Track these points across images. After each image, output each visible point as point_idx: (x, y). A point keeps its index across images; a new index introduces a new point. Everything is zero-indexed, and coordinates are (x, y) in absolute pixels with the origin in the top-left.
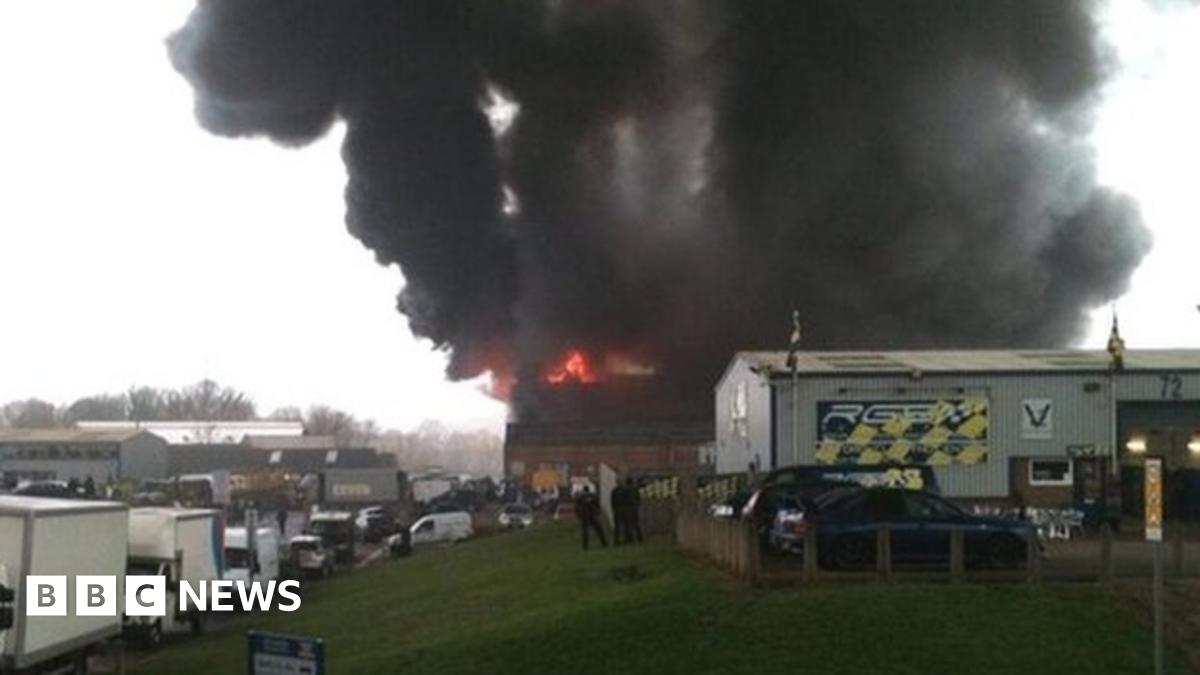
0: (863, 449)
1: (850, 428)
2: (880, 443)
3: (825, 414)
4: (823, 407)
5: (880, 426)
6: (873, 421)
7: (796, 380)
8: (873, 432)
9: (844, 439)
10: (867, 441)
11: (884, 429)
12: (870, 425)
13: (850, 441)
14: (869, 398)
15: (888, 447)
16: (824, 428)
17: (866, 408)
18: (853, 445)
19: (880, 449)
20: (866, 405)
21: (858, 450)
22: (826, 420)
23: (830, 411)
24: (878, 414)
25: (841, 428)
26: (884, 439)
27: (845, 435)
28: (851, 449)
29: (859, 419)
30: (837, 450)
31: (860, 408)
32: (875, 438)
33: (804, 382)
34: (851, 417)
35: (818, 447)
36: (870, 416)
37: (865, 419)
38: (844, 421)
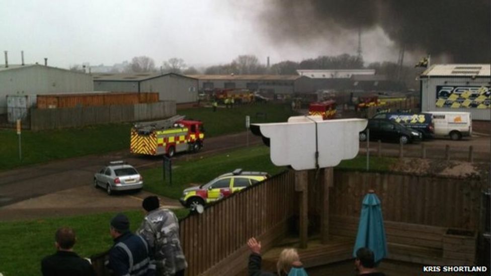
0: (453, 102)
1: (449, 95)
2: (460, 100)
3: (439, 90)
4: (439, 88)
5: (460, 95)
6: (457, 93)
7: (429, 78)
8: (458, 96)
9: (446, 99)
10: (455, 99)
11: (462, 95)
12: (457, 94)
13: (449, 99)
14: (456, 85)
15: (462, 102)
16: (439, 95)
17: (454, 89)
18: (449, 101)
19: (460, 102)
20: (455, 87)
21: (451, 102)
22: (440, 92)
23: (441, 89)
24: (459, 90)
25: (445, 95)
26: (461, 99)
27: (447, 97)
28: (449, 102)
29: (452, 92)
30: (444, 102)
31: (453, 88)
32: (458, 99)
33: (432, 79)
34: (449, 91)
35: (437, 101)
36: (456, 91)
37: (454, 92)
38: (447, 93)
